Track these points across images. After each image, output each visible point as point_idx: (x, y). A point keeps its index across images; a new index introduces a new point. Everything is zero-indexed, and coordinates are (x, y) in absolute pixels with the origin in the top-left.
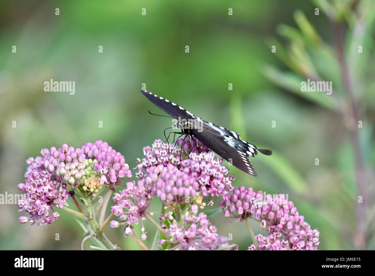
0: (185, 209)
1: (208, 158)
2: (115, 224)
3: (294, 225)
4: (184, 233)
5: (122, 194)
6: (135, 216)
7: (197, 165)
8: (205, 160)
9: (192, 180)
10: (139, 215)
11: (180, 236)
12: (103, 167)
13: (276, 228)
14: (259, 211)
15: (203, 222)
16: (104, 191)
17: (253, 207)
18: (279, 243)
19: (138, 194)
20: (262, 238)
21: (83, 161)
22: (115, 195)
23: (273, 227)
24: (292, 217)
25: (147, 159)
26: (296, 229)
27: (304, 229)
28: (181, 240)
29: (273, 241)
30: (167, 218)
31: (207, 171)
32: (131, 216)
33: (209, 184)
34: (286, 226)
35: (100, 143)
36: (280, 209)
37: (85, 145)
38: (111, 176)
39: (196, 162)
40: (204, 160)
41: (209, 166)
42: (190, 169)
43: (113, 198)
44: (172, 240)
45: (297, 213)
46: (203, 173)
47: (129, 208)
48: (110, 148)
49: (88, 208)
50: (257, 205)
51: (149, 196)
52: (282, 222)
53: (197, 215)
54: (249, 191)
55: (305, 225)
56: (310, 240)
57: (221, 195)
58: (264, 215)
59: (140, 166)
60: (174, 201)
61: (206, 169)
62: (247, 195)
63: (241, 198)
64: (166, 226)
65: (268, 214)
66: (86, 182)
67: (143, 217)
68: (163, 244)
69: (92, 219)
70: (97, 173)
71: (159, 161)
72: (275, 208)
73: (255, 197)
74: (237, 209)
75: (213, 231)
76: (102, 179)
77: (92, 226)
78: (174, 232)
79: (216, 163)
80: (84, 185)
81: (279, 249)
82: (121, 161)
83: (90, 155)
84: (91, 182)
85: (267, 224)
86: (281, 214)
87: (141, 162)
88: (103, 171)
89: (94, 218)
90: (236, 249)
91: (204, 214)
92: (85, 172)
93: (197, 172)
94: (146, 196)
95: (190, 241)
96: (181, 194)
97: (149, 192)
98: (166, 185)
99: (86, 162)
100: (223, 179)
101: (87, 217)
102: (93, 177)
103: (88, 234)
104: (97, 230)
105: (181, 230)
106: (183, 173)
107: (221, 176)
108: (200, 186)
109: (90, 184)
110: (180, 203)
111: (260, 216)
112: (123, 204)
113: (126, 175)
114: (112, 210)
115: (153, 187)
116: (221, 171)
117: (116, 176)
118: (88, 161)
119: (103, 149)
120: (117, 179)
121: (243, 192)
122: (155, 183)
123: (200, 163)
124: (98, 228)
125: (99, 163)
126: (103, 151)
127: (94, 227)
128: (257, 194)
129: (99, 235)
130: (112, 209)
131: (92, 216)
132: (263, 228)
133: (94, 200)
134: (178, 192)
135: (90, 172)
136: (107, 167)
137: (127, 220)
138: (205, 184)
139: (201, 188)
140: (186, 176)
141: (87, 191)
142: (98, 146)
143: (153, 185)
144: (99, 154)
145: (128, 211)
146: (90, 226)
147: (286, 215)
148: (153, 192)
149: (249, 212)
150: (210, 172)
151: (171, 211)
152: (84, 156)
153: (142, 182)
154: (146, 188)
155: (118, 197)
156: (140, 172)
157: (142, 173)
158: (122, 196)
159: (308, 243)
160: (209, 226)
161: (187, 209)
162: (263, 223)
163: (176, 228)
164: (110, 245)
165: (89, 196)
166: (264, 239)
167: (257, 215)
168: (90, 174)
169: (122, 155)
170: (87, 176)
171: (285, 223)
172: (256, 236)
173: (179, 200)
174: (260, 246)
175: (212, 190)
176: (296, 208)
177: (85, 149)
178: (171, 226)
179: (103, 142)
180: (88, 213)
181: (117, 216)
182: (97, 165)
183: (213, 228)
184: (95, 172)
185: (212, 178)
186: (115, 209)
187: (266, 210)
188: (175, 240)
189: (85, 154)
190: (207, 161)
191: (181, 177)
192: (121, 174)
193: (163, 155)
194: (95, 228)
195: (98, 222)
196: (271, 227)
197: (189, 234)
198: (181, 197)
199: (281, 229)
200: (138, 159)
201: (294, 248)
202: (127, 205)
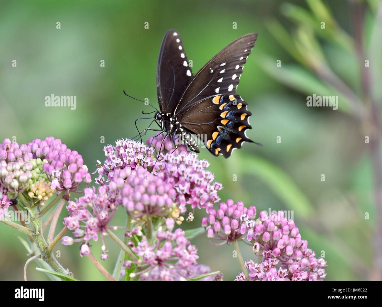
0: (157, 224)
1: (189, 161)
2: (69, 240)
3: (294, 250)
4: (156, 253)
5: (79, 202)
6: (94, 230)
7: (174, 169)
8: (185, 163)
9: (168, 187)
10: (99, 229)
11: (150, 256)
12: (55, 168)
13: (272, 252)
14: (251, 232)
15: (180, 239)
16: (55, 199)
17: (243, 226)
18: (275, 273)
19: (98, 203)
20: (254, 265)
21: (30, 160)
22: (69, 203)
23: (268, 252)
24: (292, 240)
25: (109, 160)
26: (298, 255)
27: (307, 257)
28: (152, 261)
29: (267, 269)
30: (134, 233)
31: (187, 176)
32: (89, 230)
33: (188, 193)
34: (284, 251)
35: (52, 140)
36: (278, 230)
37: (32, 142)
38: (65, 180)
39: (173, 165)
40: (183, 163)
41: (189, 170)
42: (165, 174)
43: (67, 207)
44: (140, 261)
45: (299, 236)
46: (182, 179)
47: (86, 220)
48: (64, 147)
49: (34, 220)
50: (249, 224)
51: (113, 206)
52: (280, 246)
53: (173, 231)
54: (239, 206)
55: (308, 251)
56: (314, 270)
57: (204, 208)
58: (257, 236)
59: (100, 170)
60: (144, 212)
61: (186, 174)
62: (236, 211)
63: (228, 215)
64: (133, 244)
65: (262, 235)
66: (33, 187)
67: (104, 232)
68: (129, 266)
69: (39, 235)
70: (47, 176)
71: (125, 162)
72: (271, 227)
73: (247, 213)
74: (223, 228)
75: (192, 253)
76: (54, 184)
77: (38, 244)
78: (143, 251)
79: (199, 166)
80: (29, 190)
81: (275, 279)
82: (78, 161)
83: (38, 154)
84: (39, 187)
85: (261, 248)
86: (279, 235)
87: (101, 164)
88: (55, 173)
89: (41, 234)
90: (220, 278)
91: (181, 230)
92: (32, 174)
93: (175, 178)
94: (109, 207)
95: (164, 263)
96: (153, 204)
97: (113, 201)
98: (134, 192)
99: (34, 162)
100: (206, 187)
101: (33, 232)
102: (42, 181)
103: (33, 255)
104: (44, 249)
105: (151, 249)
106: (156, 178)
107: (204, 183)
108: (178, 195)
109: (38, 189)
110: (152, 216)
111: (252, 238)
112: (79, 215)
113: (84, 179)
114: (65, 223)
115: (118, 195)
116: (204, 176)
117: (72, 180)
118: (36, 162)
119: (55, 147)
120: (72, 184)
121: (231, 206)
122: (120, 190)
123: (178, 166)
124: (46, 247)
125: (50, 163)
126: (56, 149)
127: (41, 245)
128: (249, 210)
129: (47, 256)
130: (65, 221)
131: (39, 231)
132: (255, 252)
133: (43, 210)
134: (150, 201)
135: (38, 175)
136: (60, 169)
137: (84, 235)
138: (184, 193)
139: (178, 197)
140: (160, 182)
141: (34, 199)
142: (49, 144)
143: (117, 193)
144: (50, 152)
145: (85, 225)
146: (35, 245)
147: (286, 237)
148: (118, 201)
149: (238, 233)
150: (190, 178)
151: (140, 225)
152: (31, 155)
153: (104, 188)
154: (109, 196)
155: (73, 206)
156: (101, 177)
157: (103, 178)
158: (79, 205)
159: (311, 274)
160: (187, 246)
161: (160, 224)
162: (255, 246)
163: (146, 246)
164: (60, 269)
165: (35, 205)
166: (256, 267)
167: (248, 235)
168: (38, 177)
169: (79, 154)
170: (34, 180)
171: (284, 246)
172: (246, 263)
173: (151, 211)
174: (251, 275)
175: (193, 200)
176: (298, 229)
177: (32, 146)
178: (139, 244)
179: (55, 139)
180: (34, 227)
181: (71, 229)
182: (47, 165)
183: (193, 249)
184: (45, 175)
185: (193, 185)
186: (68, 221)
187: (260, 230)
188: (145, 261)
189: (32, 152)
190: (187, 163)
191: (154, 182)
192: (78, 178)
193: (130, 154)
194: (42, 247)
195: (46, 239)
196: (266, 251)
197: (162, 254)
198: (153, 208)
199: (278, 254)
200: (98, 161)
201: (294, 279)
202: (84, 217)
